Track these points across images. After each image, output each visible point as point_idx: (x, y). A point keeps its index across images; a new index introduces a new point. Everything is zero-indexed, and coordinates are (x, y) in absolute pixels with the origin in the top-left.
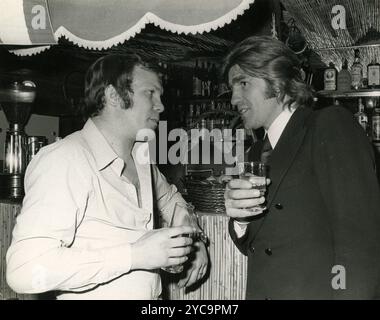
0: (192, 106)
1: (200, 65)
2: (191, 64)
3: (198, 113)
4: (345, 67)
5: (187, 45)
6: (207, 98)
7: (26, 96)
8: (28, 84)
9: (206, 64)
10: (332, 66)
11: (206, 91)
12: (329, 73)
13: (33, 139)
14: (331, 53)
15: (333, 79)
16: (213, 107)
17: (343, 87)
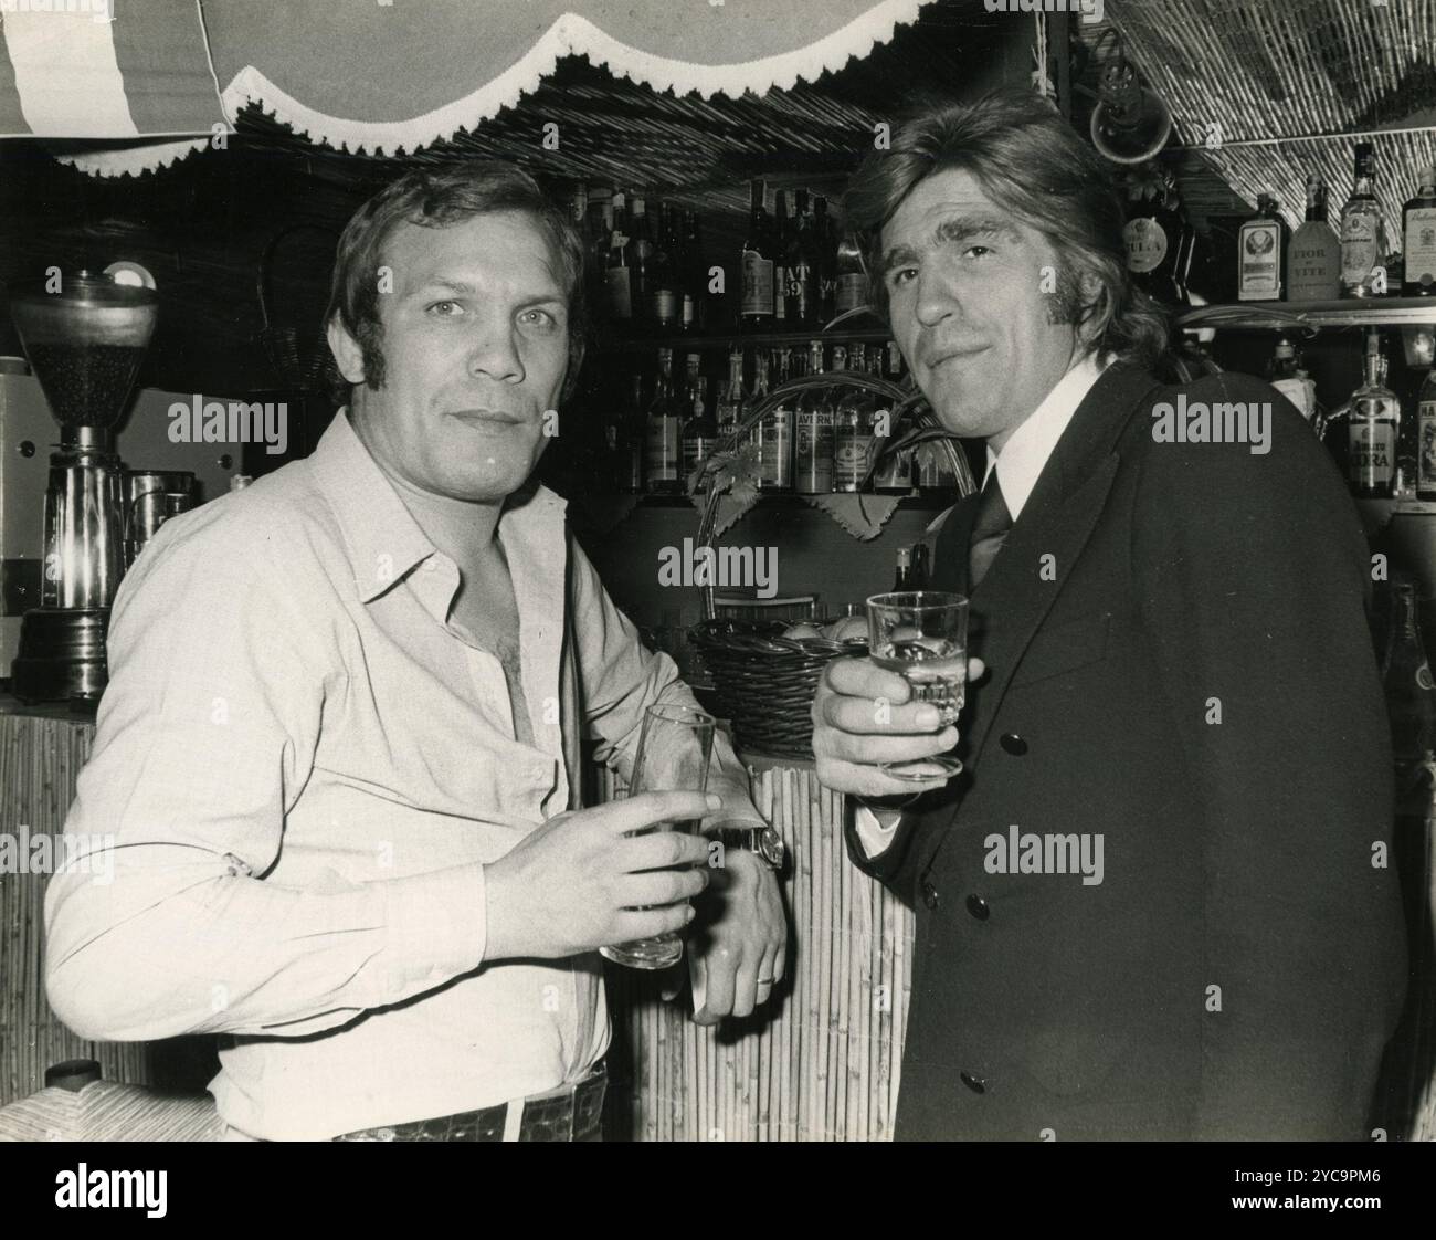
0: (736, 359)
1: (768, 204)
2: (736, 201)
3: (762, 383)
4: (1317, 213)
5: (720, 128)
6: (797, 326)
7: (120, 322)
8: (128, 276)
9: (790, 200)
10: (1269, 209)
11: (792, 302)
12: (1257, 233)
13: (149, 483)
14: (1264, 160)
15: (1272, 257)
16: (817, 364)
17: (1310, 290)
